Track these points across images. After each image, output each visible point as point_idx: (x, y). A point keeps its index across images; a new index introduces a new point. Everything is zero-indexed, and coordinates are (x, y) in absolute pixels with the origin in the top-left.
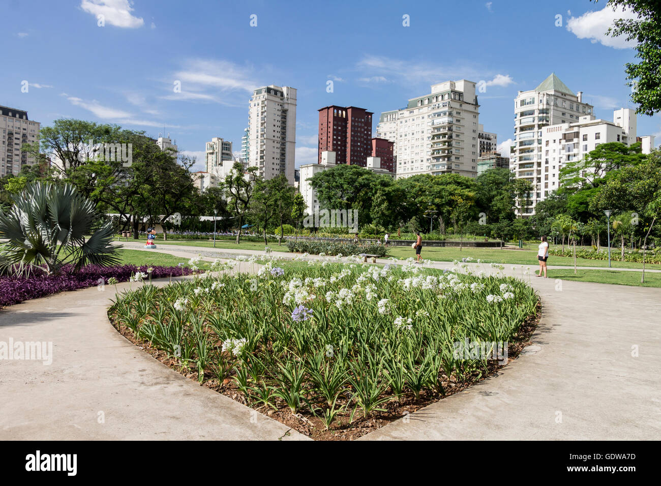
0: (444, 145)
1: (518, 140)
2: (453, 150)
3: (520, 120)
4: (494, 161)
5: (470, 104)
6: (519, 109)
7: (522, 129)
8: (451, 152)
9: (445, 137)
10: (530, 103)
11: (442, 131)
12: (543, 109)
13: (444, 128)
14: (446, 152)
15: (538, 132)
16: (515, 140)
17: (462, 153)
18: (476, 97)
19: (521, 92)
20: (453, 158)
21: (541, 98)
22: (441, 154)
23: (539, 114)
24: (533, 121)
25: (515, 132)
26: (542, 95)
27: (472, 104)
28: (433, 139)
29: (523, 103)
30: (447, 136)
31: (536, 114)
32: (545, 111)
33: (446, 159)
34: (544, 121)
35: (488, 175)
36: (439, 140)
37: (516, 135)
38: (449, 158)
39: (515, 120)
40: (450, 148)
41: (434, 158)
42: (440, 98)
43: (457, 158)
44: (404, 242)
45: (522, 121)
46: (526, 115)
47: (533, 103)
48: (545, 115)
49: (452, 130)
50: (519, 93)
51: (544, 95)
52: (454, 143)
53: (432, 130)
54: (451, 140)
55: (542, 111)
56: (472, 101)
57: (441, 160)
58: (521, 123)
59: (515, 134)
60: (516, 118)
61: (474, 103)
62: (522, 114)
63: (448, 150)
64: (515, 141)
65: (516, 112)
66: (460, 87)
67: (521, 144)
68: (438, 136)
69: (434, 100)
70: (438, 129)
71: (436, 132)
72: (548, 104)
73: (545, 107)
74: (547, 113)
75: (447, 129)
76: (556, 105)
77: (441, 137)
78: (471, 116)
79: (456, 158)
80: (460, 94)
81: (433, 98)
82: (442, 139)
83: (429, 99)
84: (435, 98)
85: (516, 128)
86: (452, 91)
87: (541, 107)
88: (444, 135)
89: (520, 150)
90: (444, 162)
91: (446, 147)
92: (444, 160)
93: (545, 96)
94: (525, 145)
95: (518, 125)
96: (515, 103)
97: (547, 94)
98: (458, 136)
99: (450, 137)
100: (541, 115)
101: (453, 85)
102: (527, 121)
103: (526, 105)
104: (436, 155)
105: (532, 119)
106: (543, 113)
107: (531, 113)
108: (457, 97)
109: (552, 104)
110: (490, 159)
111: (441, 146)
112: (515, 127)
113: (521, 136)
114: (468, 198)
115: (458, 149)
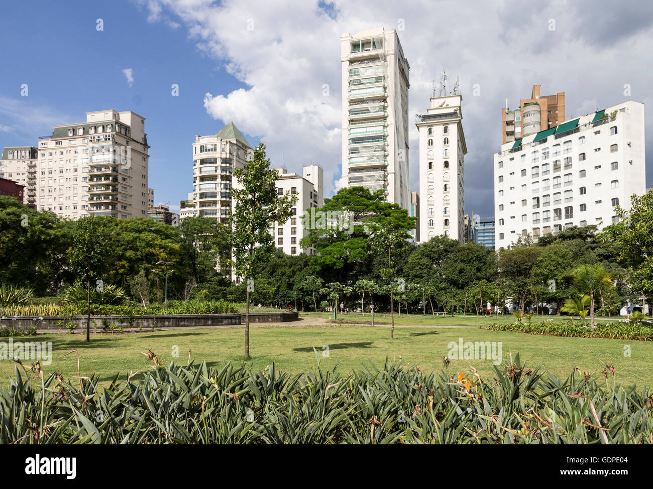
0: (107, 189)
1: (198, 191)
2: (119, 197)
3: (201, 168)
4: (162, 216)
5: (138, 142)
6: (198, 156)
7: (202, 179)
8: (117, 199)
9: (109, 179)
10: (212, 150)
11: (104, 171)
12: (226, 158)
13: (107, 167)
14: (110, 197)
15: (221, 184)
16: (194, 190)
17: (129, 201)
18: (145, 136)
19: (199, 136)
20: (119, 206)
21: (223, 146)
22: (103, 200)
23: (222, 163)
24: (216, 171)
25: (194, 182)
26: (225, 143)
27: (141, 144)
28: (91, 180)
29: (203, 149)
30: (111, 178)
31: (219, 163)
32: (228, 161)
33: (110, 207)
34: (228, 172)
35: (192, 223)
36: (99, 183)
37: (195, 186)
38: (114, 206)
39: (194, 167)
40: (115, 193)
41: (92, 205)
42: (100, 129)
43: (124, 207)
45: (203, 170)
46: (206, 163)
47: (215, 150)
48: (228, 165)
49: (117, 171)
50: (197, 138)
51: (227, 142)
52: (119, 187)
53: (90, 168)
54: (117, 183)
55: (225, 161)
56: (140, 140)
57: (103, 207)
58: (201, 172)
59: (194, 184)
60: (195, 165)
61: (143, 143)
62: (203, 162)
63: (113, 196)
64: (194, 193)
65: (195, 158)
66: (126, 118)
67: (202, 195)
68: (99, 177)
69: (92, 131)
70: (99, 167)
71: (95, 172)
72: (230, 153)
73: (228, 157)
74: (230, 164)
75: (111, 169)
76: (238, 156)
77: (103, 178)
78: (140, 157)
79: (122, 207)
80: (127, 128)
81: (91, 128)
82: (103, 181)
83: (84, 128)
84: (93, 128)
85: (196, 178)
86: (116, 123)
87: (224, 156)
88: (107, 177)
89: (201, 203)
90: (107, 211)
91: (109, 191)
92: (107, 208)
93: (228, 144)
94: (206, 197)
95: (198, 174)
96: (194, 148)
97: (230, 142)
98: (124, 179)
99: (115, 179)
100: (224, 165)
101: (116, 115)
102: (208, 170)
103: (205, 152)
104: (95, 201)
105: (214, 169)
106: (226, 163)
107: (214, 161)
108: (123, 131)
109: (235, 154)
110: (156, 213)
111: (102, 190)
112: (194, 176)
113: (202, 187)
114: (172, 252)
115: (125, 196)
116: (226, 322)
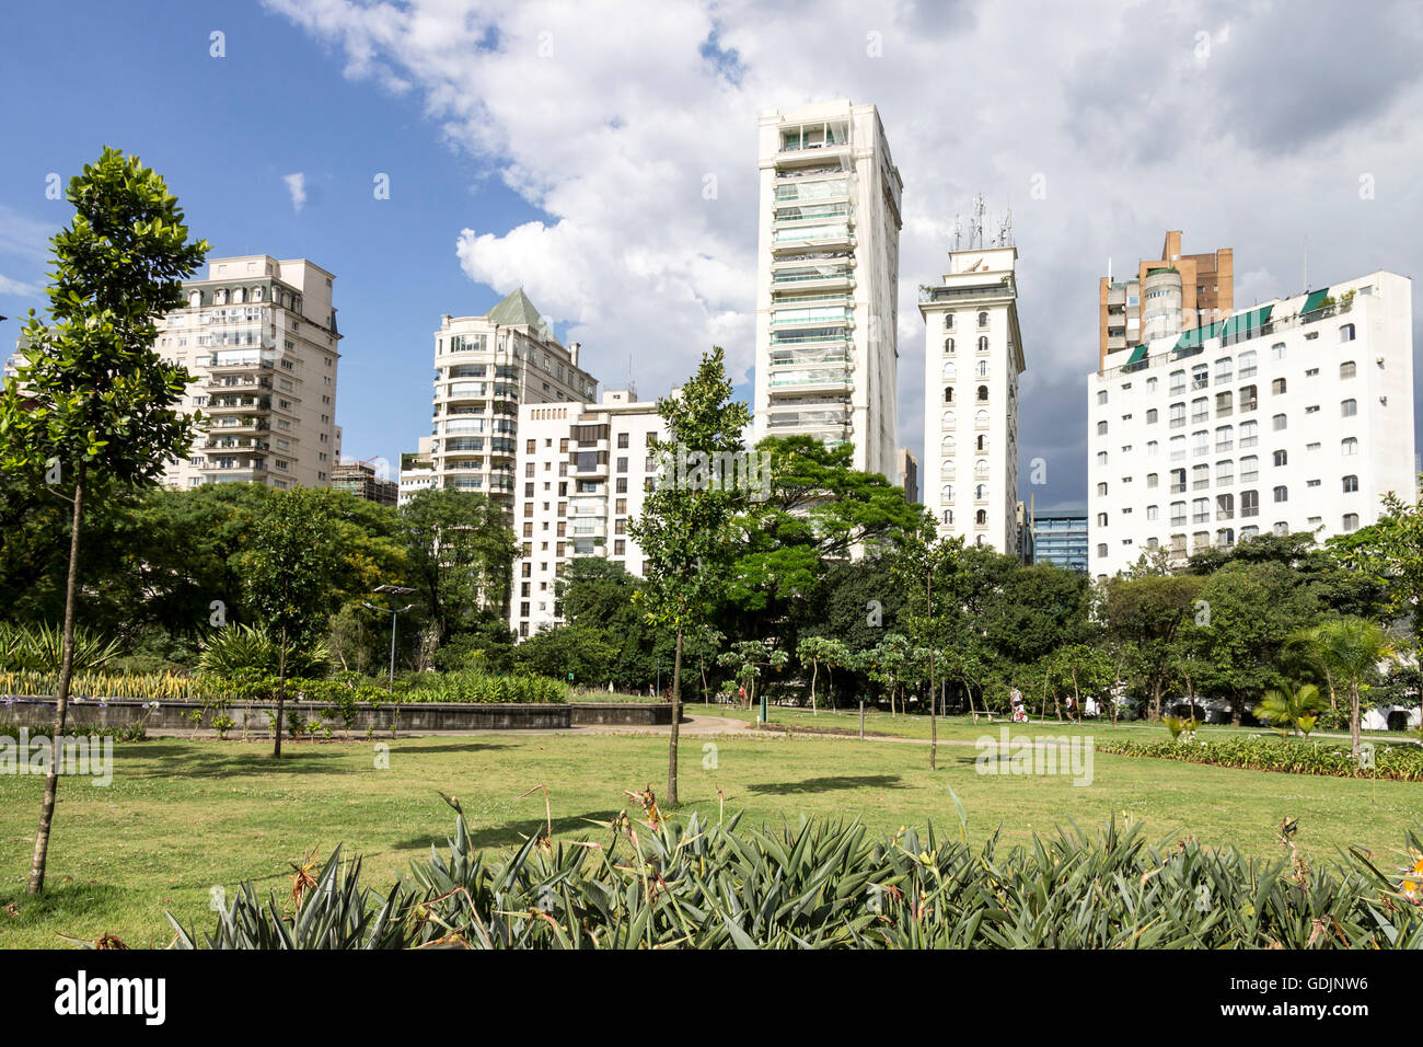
0: (247, 423)
1: (442, 435)
2: (272, 441)
3: (450, 386)
4: (360, 485)
5: (317, 326)
6: (445, 359)
7: (453, 408)
8: (267, 445)
9: (251, 402)
10: (476, 347)
11: (241, 385)
12: (506, 365)
13: (248, 377)
14: (253, 442)
15: (493, 420)
16: (435, 433)
17: (293, 450)
18: (333, 313)
19: (449, 317)
20: (270, 462)
21: (500, 340)
22: (236, 448)
23: (497, 376)
24: (483, 393)
25: (436, 415)
26: (505, 334)
27: (324, 329)
28: (213, 403)
29: (457, 344)
30: (256, 401)
31: (490, 375)
32: (509, 372)
33: (252, 463)
34: (508, 395)
35: (433, 504)
36: (231, 410)
37: (437, 423)
38: (260, 460)
39: (437, 383)
40: (263, 433)
41: (214, 457)
42: (238, 296)
43: (281, 464)
44: (418, 711)
45: (455, 388)
46: (462, 375)
47: (484, 347)
48: (509, 381)
49: (270, 387)
50: (445, 321)
51: (509, 332)
52: (273, 421)
53: (211, 378)
54: (268, 412)
55: (503, 371)
56: (323, 322)
57: (235, 464)
58: (450, 394)
59: (435, 419)
60: (437, 379)
61: (329, 327)
62: (455, 372)
63: (258, 439)
64: (435, 437)
65: (438, 364)
66: (294, 274)
67: (452, 443)
68: (230, 398)
69: (221, 299)
70: (231, 378)
71: (223, 387)
72: (516, 355)
73: (510, 362)
74: (515, 378)
75: (257, 380)
76: (531, 362)
77: (239, 401)
78: (321, 357)
79: (278, 463)
80: (295, 295)
81: (217, 292)
82: (239, 407)
83: (202, 293)
84: (222, 294)
85: (439, 405)
86: (273, 283)
87: (501, 361)
88: (248, 397)
89: (448, 459)
90: (245, 471)
91: (252, 429)
92: (245, 464)
93: (512, 336)
94: (458, 448)
95: (443, 398)
96: (438, 343)
97: (515, 331)
98: (284, 404)
99: (265, 404)
100: (501, 380)
101: (272, 268)
102: (467, 389)
103: (460, 352)
104: (219, 448)
105: (478, 387)
106: (506, 376)
107: (479, 371)
108: (287, 301)
109: (525, 357)
110: (349, 480)
111: (236, 426)
112: (435, 402)
113: (452, 425)
114: (390, 565)
115: (285, 440)
116: (539, 721)
